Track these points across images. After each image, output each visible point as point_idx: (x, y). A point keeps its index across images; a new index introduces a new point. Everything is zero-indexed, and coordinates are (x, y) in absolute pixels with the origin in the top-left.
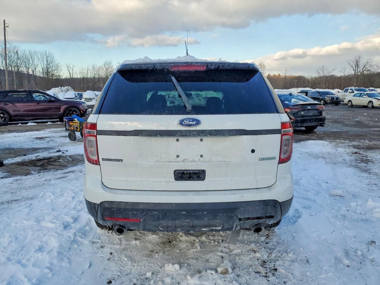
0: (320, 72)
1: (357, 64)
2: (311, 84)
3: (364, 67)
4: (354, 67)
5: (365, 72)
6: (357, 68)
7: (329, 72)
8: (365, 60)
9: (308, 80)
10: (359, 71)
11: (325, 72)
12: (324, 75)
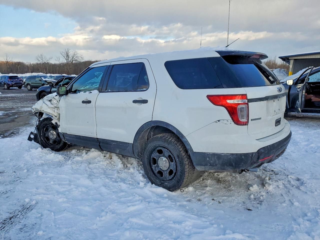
0: (40, 59)
1: (67, 55)
2: (31, 70)
3: (73, 57)
4: (66, 57)
5: (74, 62)
6: (68, 58)
7: (47, 60)
8: (72, 53)
9: (28, 66)
10: (69, 60)
11: (44, 60)
12: (44, 62)
